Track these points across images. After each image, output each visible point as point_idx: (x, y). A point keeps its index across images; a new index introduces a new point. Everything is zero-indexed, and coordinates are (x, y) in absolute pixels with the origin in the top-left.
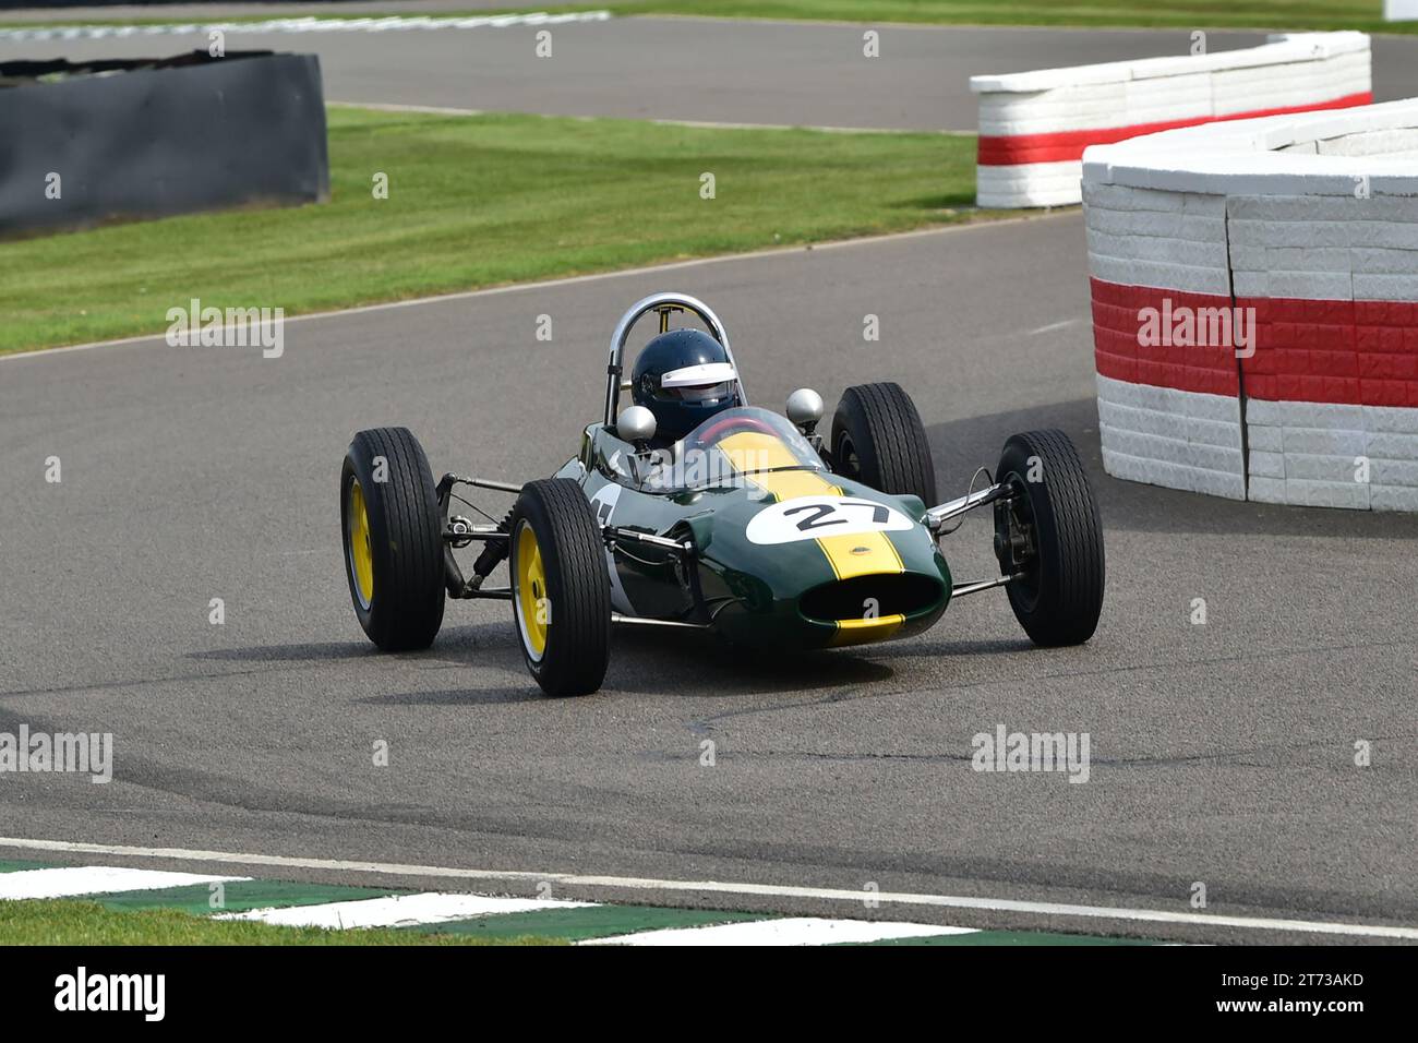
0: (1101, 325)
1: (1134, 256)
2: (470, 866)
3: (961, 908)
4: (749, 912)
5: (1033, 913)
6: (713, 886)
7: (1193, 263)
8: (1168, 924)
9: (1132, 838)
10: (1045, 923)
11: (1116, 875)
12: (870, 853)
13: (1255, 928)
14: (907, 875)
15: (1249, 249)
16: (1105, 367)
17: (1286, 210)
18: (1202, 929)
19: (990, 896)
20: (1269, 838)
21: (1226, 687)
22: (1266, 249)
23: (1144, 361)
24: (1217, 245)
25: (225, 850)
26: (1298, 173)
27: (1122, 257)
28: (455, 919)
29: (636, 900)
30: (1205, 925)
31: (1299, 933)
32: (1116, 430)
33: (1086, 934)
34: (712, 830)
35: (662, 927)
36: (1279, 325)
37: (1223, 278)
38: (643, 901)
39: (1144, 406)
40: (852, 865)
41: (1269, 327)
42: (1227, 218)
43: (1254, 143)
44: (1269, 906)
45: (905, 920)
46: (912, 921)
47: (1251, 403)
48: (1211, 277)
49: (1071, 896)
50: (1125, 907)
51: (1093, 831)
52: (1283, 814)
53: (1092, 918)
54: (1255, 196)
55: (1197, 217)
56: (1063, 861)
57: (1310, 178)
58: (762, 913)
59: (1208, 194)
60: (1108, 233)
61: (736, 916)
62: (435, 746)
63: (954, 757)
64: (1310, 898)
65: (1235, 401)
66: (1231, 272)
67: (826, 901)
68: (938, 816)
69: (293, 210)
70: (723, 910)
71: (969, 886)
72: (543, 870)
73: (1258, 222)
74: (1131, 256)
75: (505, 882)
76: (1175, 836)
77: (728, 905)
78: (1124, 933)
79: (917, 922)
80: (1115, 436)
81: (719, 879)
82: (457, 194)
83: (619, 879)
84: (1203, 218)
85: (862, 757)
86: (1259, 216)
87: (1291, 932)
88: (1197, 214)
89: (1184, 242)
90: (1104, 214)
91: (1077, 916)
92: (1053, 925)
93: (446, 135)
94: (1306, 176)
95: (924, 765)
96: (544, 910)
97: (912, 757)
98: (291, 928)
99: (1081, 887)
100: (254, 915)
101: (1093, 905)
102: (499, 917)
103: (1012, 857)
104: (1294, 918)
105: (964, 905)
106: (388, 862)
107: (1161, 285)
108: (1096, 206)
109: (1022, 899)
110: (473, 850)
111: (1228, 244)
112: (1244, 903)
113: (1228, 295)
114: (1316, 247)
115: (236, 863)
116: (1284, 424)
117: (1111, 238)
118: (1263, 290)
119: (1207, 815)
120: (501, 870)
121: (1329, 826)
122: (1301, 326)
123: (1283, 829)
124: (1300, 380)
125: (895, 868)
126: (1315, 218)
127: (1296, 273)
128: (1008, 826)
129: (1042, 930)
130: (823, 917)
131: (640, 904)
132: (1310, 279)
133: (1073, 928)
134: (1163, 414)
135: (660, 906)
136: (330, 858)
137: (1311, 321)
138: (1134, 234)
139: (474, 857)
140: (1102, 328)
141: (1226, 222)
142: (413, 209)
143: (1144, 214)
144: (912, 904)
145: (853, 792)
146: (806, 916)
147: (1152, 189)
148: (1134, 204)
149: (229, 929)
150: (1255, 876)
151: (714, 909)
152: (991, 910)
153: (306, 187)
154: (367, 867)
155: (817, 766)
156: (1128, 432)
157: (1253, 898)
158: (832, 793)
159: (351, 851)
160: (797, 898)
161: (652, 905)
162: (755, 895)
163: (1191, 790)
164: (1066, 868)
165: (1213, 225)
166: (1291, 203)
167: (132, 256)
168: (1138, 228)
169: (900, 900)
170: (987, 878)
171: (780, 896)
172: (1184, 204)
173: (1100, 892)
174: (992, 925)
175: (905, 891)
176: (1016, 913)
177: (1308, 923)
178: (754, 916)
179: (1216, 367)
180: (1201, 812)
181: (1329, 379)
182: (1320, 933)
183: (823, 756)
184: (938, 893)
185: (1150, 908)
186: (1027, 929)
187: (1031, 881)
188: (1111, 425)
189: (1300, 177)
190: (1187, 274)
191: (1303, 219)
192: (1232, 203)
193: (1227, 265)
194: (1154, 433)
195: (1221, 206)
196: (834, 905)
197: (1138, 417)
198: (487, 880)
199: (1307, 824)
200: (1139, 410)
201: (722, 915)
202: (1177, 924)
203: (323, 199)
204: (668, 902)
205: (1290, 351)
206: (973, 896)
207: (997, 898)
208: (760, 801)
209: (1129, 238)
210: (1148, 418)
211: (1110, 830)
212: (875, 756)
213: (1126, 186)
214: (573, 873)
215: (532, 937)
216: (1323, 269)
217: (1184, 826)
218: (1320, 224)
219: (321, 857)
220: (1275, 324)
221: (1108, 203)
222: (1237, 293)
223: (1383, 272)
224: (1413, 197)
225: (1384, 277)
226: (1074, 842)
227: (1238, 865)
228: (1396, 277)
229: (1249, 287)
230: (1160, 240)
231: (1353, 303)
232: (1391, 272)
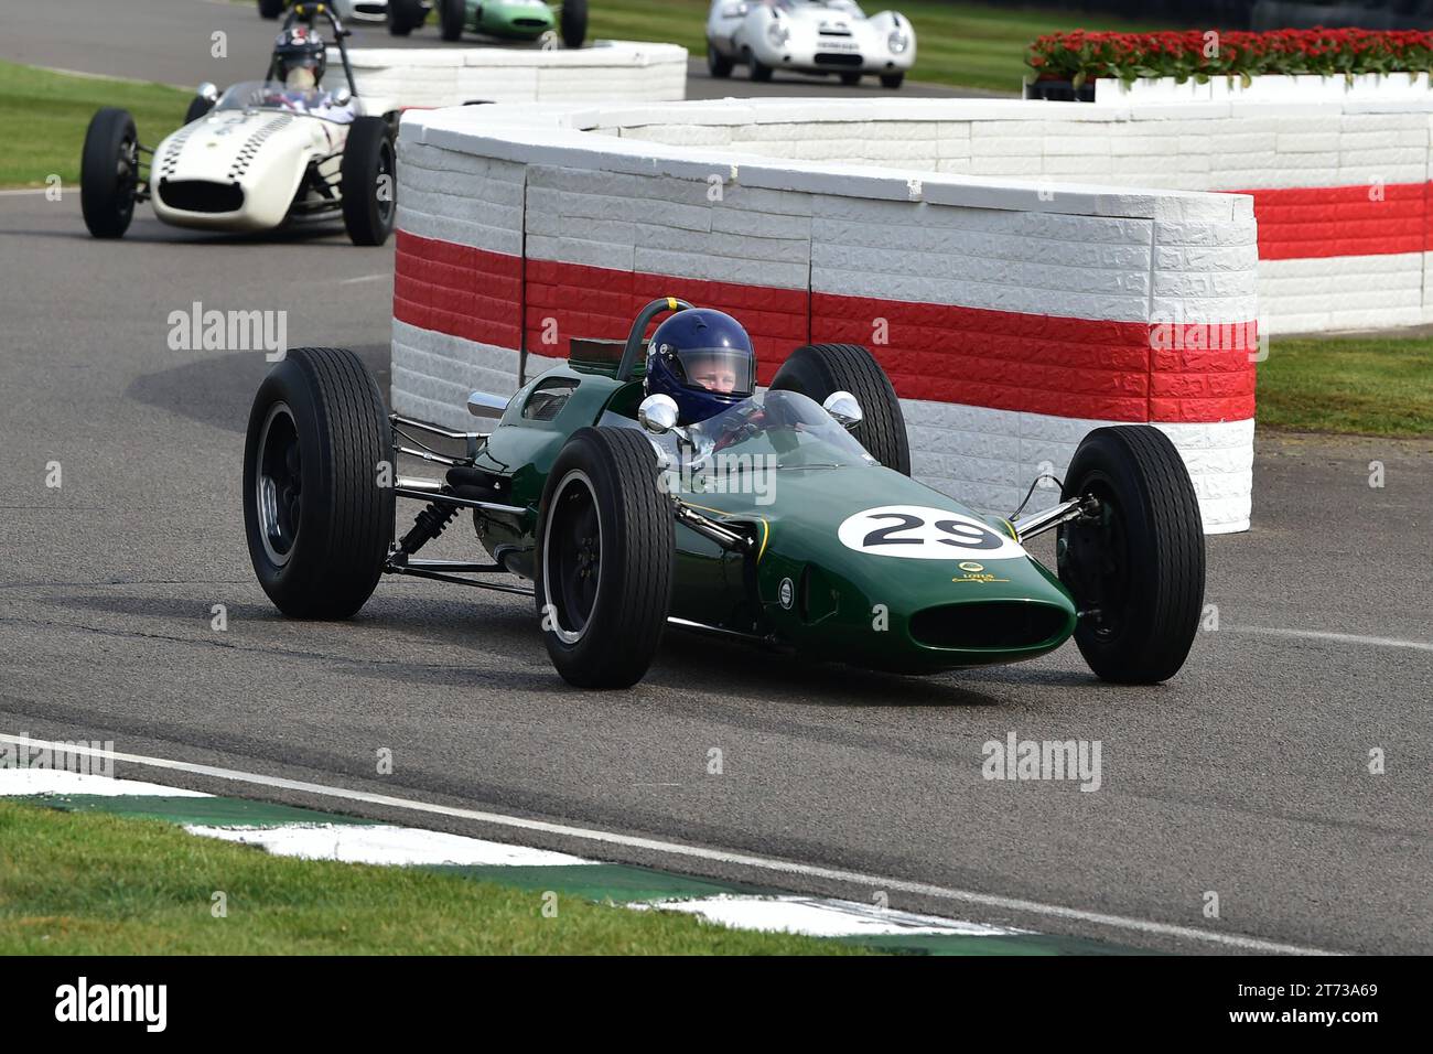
0: (401, 273)
1: (438, 213)
3: (201, 774)
5: (266, 786)
7: (491, 224)
9: (368, 730)
11: (348, 760)
12: (126, 720)
14: (156, 741)
15: (544, 215)
16: (402, 313)
17: (581, 183)
18: (419, 815)
19: (231, 768)
20: (493, 742)
22: (559, 217)
23: (438, 310)
24: (514, 209)
26: (595, 149)
27: (427, 212)
30: (423, 812)
31: (508, 827)
32: (406, 371)
33: (312, 809)
36: (563, 287)
37: (516, 239)
39: (433, 351)
40: (107, 728)
41: (555, 288)
42: (526, 185)
43: (560, 122)
44: (483, 800)
45: (148, 781)
46: (155, 782)
47: (531, 357)
48: (507, 238)
49: (304, 774)
50: (352, 788)
51: (333, 719)
52: (510, 723)
53: (321, 795)
54: (554, 167)
55: (498, 182)
56: (301, 743)
57: (606, 156)
59: (511, 161)
60: (416, 189)
63: (216, 644)
64: (523, 798)
65: (517, 354)
66: (525, 235)
68: (193, 693)
71: (212, 757)
73: (555, 191)
74: (435, 212)
78: (348, 811)
79: (159, 784)
80: (404, 376)
84: (504, 183)
85: (131, 634)
86: (556, 186)
87: (501, 825)
88: (500, 179)
89: (484, 203)
90: (417, 171)
91: (307, 792)
92: (284, 798)
94: (603, 154)
95: (188, 648)
97: (177, 639)
99: (314, 767)
101: (323, 784)
103: (256, 736)
104: (506, 813)
105: (206, 773)
107: (460, 240)
108: (408, 163)
109: (258, 773)
111: (525, 209)
112: (462, 797)
113: (520, 256)
114: (605, 219)
117: (418, 194)
118: (553, 254)
119: (440, 716)
121: (550, 737)
122: (585, 291)
123: (508, 736)
125: (146, 734)
126: (607, 192)
127: (583, 241)
128: (255, 708)
129: (273, 801)
132: (595, 249)
133: (302, 803)
134: (450, 360)
137: (592, 287)
138: (440, 192)
140: (403, 276)
141: (525, 189)
143: (450, 174)
144: (157, 767)
145: (118, 664)
147: (460, 152)
148: (442, 164)
150: (476, 774)
152: (229, 779)
155: (89, 639)
156: (416, 374)
157: (471, 792)
158: (99, 663)
164: (304, 750)
165: (513, 191)
166: (585, 177)
168: (444, 186)
169: (147, 763)
170: (229, 751)
172: (489, 169)
173: (331, 774)
174: (228, 793)
175: (152, 755)
176: (251, 784)
177: (516, 819)
179: (502, 320)
180: (436, 713)
182: (526, 828)
183: (95, 631)
184: (182, 760)
185: (375, 792)
186: (259, 800)
187: (269, 758)
188: (402, 366)
189: (597, 153)
190: (485, 233)
191: (596, 192)
192: (532, 171)
193: (521, 228)
194: (440, 377)
195: (522, 173)
197: (427, 361)
199: (530, 733)
200: (428, 354)
202: (398, 808)
205: (571, 313)
206: (214, 765)
207: (236, 770)
208: (32, 664)
209: (436, 195)
210: (436, 363)
211: (349, 721)
212: (143, 635)
213: (437, 147)
216: (608, 239)
217: (416, 723)
218: (610, 199)
220: (560, 286)
221: (419, 161)
222: (528, 255)
223: (664, 249)
224: (697, 181)
225: (664, 253)
226: (314, 728)
227: (461, 762)
228: (675, 254)
229: (540, 250)
230: (463, 200)
231: (632, 274)
232: (670, 249)
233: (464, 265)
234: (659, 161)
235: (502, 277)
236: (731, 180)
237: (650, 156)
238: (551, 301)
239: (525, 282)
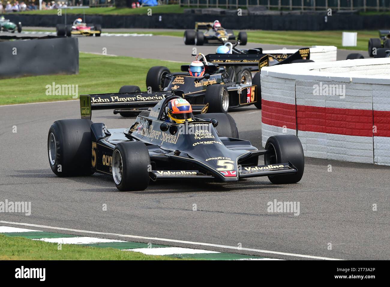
2: (97, 231)
3: (217, 247)
4: (164, 245)
6: (156, 239)
7: (287, 96)
8: (267, 253)
9: (260, 233)
10: (237, 252)
13: (288, 256)
15: (301, 93)
16: (264, 121)
17: (310, 84)
18: (275, 255)
19: (224, 245)
20: (294, 235)
21: (287, 198)
22: (305, 93)
23: (274, 120)
24: (293, 92)
25: (37, 224)
27: (270, 94)
28: (92, 243)
29: (137, 241)
30: (276, 254)
31: (299, 257)
32: (266, 136)
34: (157, 226)
35: (143, 248)
36: (307, 112)
37: (294, 100)
38: (139, 241)
39: (273, 131)
41: (304, 113)
42: (296, 85)
45: (203, 249)
46: (204, 250)
47: (299, 131)
48: (291, 100)
49: (244, 246)
50: (257, 249)
51: (251, 231)
52: (298, 229)
53: (249, 251)
54: (303, 80)
57: (317, 77)
58: (167, 246)
59: (291, 79)
61: (161, 246)
62: (91, 202)
63: (218, 212)
65: (295, 131)
66: (296, 99)
67: (184, 244)
68: (213, 225)
69: (69, 76)
70: (158, 244)
71: (219, 242)
72: (115, 233)
73: (303, 87)
74: (272, 94)
75: (105, 235)
76: (271, 233)
77: (159, 243)
80: (265, 138)
81: (158, 237)
82: (110, 74)
83: (133, 236)
84: (290, 85)
86: (303, 85)
87: (297, 257)
88: (288, 84)
89: (285, 91)
90: (266, 83)
91: (245, 250)
92: (239, 252)
93: (109, 61)
94: (316, 76)
95: (211, 213)
96: (114, 242)
97: (208, 211)
98: (51, 243)
100: (42, 239)
102: (103, 243)
105: (218, 246)
106: (77, 229)
107: (279, 101)
108: (264, 81)
109: (232, 246)
110: (98, 227)
111: (296, 92)
113: (295, 104)
115: (39, 227)
116: (307, 137)
117: (267, 89)
118: (303, 103)
119: (280, 228)
120: (104, 232)
121: (309, 233)
122: (313, 113)
123: (298, 233)
124: (311, 126)
127: (312, 100)
128: (230, 228)
129: (236, 253)
130: (182, 247)
131: (138, 242)
132: (315, 102)
133: (244, 253)
134: (277, 133)
135: (143, 243)
136: (63, 227)
137: (315, 112)
138: (273, 88)
139: (98, 229)
140: (264, 112)
142: (99, 77)
143: (275, 83)
144: (205, 245)
145: (193, 219)
146: (178, 247)
147: (278, 78)
148: (273, 81)
149: (35, 242)
150: (290, 243)
151: (156, 244)
152: (224, 248)
153: (73, 70)
154: (71, 230)
155: (185, 212)
158: (188, 219)
159: (68, 226)
160: (176, 242)
161: (141, 242)
162: (166, 241)
163: (276, 222)
165: (292, 87)
166: (311, 82)
167: (29, 84)
168: (273, 87)
169: (202, 244)
171: (172, 242)
172: (285, 82)
174: (224, 251)
175: (203, 242)
176: (230, 249)
177: (302, 255)
178: (165, 246)
179: (291, 122)
180: (278, 228)
181: (318, 126)
182: (304, 257)
183: (186, 210)
184: (211, 243)
185: (263, 249)
186: (232, 253)
188: (264, 135)
189: (314, 76)
190: (285, 99)
192: (297, 82)
193: (295, 97)
195: (294, 82)
196: (185, 245)
198: (101, 234)
199: (304, 232)
200: (271, 132)
201: (157, 246)
202: (270, 254)
203: (77, 73)
204: (145, 242)
205: (309, 119)
206: (220, 244)
207: (226, 245)
208: (170, 219)
209: (271, 89)
210: (274, 134)
211: (255, 231)
212: (199, 211)
213: (271, 76)
214: (122, 234)
215: (110, 248)
216: (318, 99)
217: (273, 231)
219: (60, 227)
220: (306, 112)
221: (267, 80)
222: (297, 104)
223: (333, 101)
224: (341, 82)
225: (333, 102)
226: (246, 233)
227: (286, 241)
228: (336, 102)
229: (300, 103)
230: (279, 90)
231: (325, 108)
232: (335, 101)
233: (280, 108)
234: (331, 77)
235: (291, 110)
236: (350, 81)
237: (328, 76)
238: (304, 116)
239: (296, 111)
